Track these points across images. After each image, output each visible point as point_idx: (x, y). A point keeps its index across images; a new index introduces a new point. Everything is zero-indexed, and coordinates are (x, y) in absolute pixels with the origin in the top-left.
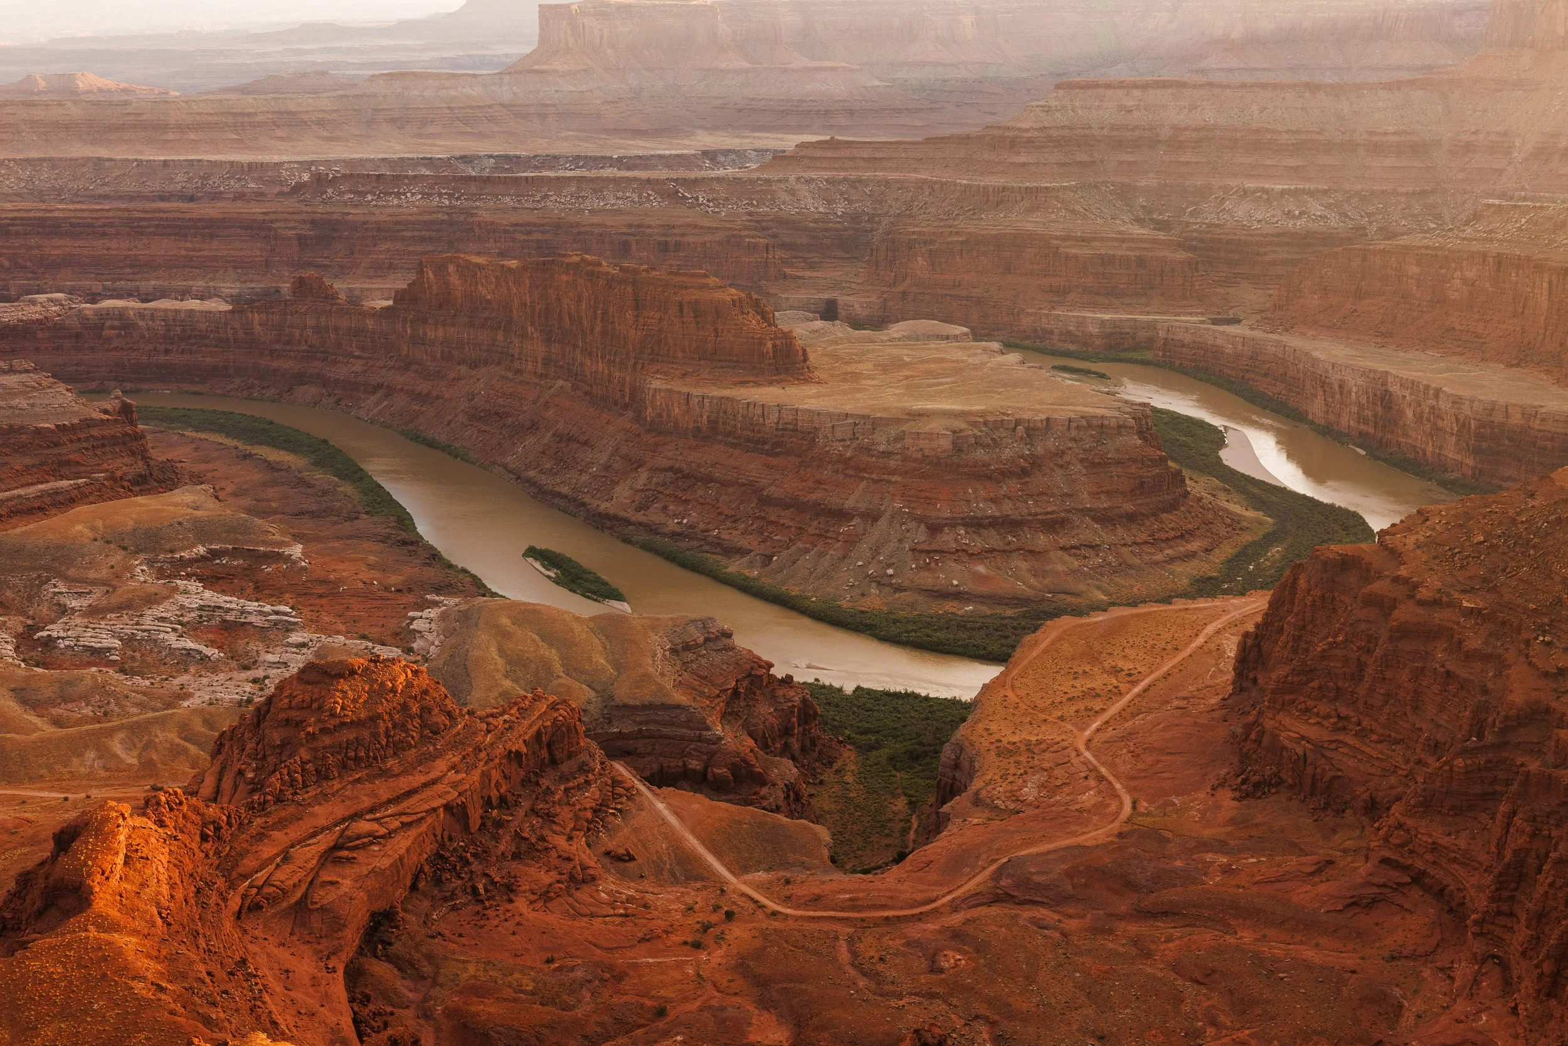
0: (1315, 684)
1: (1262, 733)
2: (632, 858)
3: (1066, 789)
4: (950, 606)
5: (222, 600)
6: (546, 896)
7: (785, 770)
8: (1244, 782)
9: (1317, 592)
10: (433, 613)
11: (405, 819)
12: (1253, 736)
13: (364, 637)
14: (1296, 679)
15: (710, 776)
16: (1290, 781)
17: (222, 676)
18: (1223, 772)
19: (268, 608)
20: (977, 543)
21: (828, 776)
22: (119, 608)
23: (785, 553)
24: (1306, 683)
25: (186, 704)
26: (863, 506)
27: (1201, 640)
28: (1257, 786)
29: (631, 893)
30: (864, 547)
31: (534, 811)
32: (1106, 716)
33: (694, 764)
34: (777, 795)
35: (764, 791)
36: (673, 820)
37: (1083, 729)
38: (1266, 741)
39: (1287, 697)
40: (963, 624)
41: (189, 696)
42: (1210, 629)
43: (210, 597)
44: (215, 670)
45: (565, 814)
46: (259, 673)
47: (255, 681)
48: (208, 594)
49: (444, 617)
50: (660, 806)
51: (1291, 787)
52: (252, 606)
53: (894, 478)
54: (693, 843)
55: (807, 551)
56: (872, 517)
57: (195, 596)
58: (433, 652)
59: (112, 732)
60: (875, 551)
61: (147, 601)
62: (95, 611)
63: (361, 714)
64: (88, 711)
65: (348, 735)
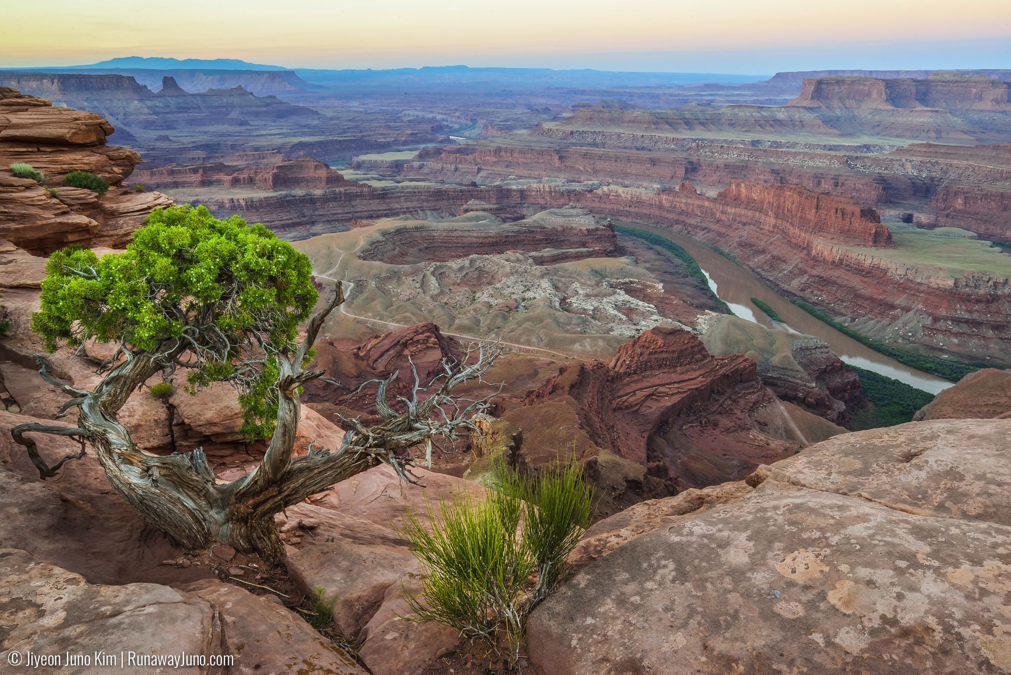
2: (766, 425)
4: (936, 354)
5: (631, 299)
6: (728, 430)
7: (840, 406)
10: (707, 317)
11: (680, 391)
13: (679, 321)
15: (806, 402)
17: (625, 326)
19: (646, 305)
20: (956, 329)
21: (861, 412)
22: (596, 296)
23: (862, 319)
25: (612, 334)
26: (903, 304)
29: (763, 438)
30: (900, 322)
31: (730, 398)
33: (800, 395)
34: (834, 415)
35: (829, 412)
36: (786, 414)
40: (942, 363)
41: (613, 330)
43: (627, 298)
44: (624, 323)
45: (742, 402)
46: (639, 328)
47: (637, 330)
48: (626, 296)
49: (711, 319)
50: (782, 408)
52: (641, 303)
53: (921, 295)
54: (793, 425)
55: (872, 319)
56: (907, 310)
57: (622, 296)
58: (704, 332)
59: (586, 338)
60: (905, 324)
61: (605, 295)
62: (588, 296)
63: (670, 349)
64: (579, 329)
65: (664, 355)
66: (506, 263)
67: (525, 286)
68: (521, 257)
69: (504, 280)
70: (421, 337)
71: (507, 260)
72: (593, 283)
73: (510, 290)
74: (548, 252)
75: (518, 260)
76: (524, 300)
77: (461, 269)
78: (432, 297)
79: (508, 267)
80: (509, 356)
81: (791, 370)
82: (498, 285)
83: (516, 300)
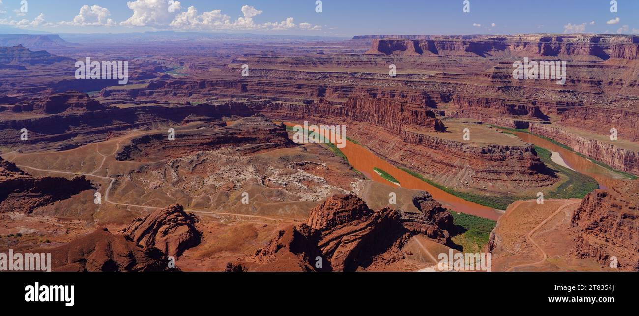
0: (598, 228)
1: (583, 240)
2: (412, 254)
3: (526, 249)
4: (482, 193)
5: (308, 175)
7: (446, 233)
8: (579, 253)
9: (596, 201)
10: (358, 183)
11: (357, 237)
12: (580, 240)
13: (341, 187)
14: (593, 226)
15: (427, 233)
16: (593, 255)
17: (308, 194)
18: (571, 250)
19: (319, 178)
20: (489, 177)
22: (286, 174)
23: (439, 175)
24: (596, 227)
25: (301, 200)
26: (459, 165)
27: (559, 210)
28: (583, 255)
29: (412, 264)
30: (459, 175)
32: (536, 229)
33: (423, 229)
34: (445, 240)
35: (442, 238)
36: (421, 244)
37: (529, 233)
38: (584, 242)
39: (591, 231)
40: (487, 198)
41: (301, 198)
42: (561, 208)
43: (305, 174)
44: (307, 192)
46: (317, 194)
47: (317, 196)
48: (305, 173)
49: (360, 184)
50: (417, 240)
51: (593, 256)
52: (315, 177)
53: (467, 158)
54: (427, 252)
55: (444, 175)
56: (461, 167)
57: (303, 173)
58: (358, 193)
59: (285, 205)
60: (462, 177)
61: (291, 174)
62: (280, 175)
63: (347, 209)
64: (279, 199)
65: (344, 214)
66: (222, 156)
67: (238, 171)
68: (231, 151)
69: (223, 168)
70: (172, 216)
71: (222, 154)
72: (283, 165)
73: (228, 175)
74: (248, 146)
75: (230, 154)
76: (238, 181)
77: (191, 162)
78: (173, 184)
79: (224, 158)
80: (235, 223)
81: (416, 214)
82: (219, 172)
83: (233, 182)
